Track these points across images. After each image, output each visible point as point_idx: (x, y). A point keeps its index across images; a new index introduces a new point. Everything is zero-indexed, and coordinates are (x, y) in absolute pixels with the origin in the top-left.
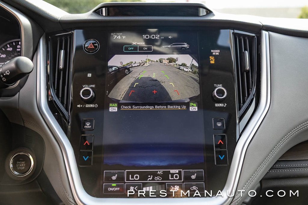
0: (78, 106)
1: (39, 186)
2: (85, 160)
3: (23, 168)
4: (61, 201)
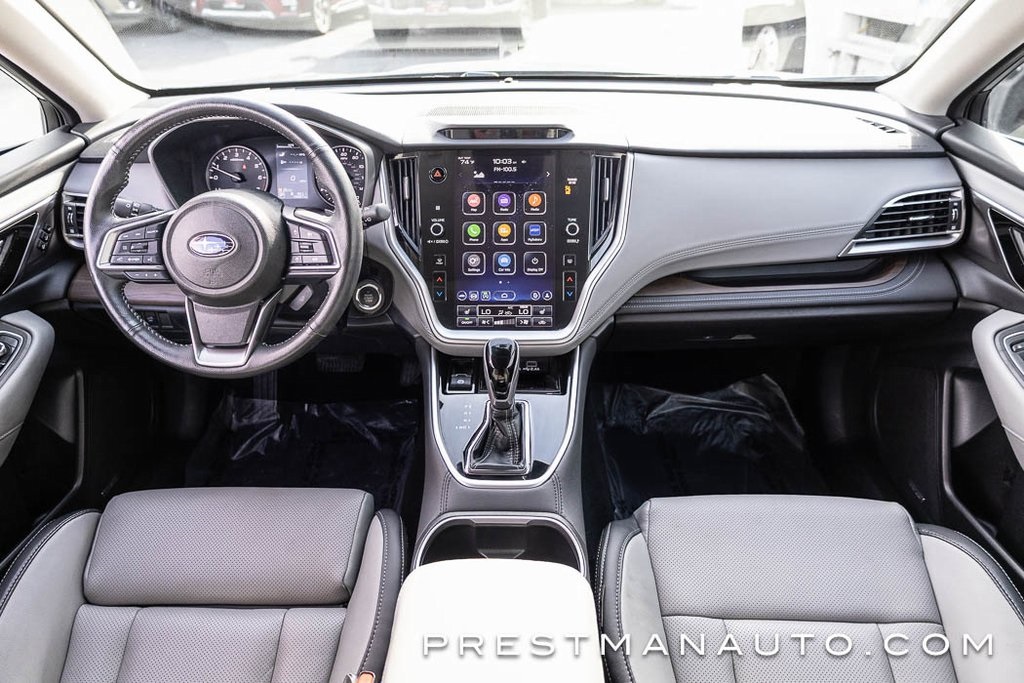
0: (428, 241)
1: (390, 318)
2: (439, 295)
3: (372, 300)
4: (417, 333)
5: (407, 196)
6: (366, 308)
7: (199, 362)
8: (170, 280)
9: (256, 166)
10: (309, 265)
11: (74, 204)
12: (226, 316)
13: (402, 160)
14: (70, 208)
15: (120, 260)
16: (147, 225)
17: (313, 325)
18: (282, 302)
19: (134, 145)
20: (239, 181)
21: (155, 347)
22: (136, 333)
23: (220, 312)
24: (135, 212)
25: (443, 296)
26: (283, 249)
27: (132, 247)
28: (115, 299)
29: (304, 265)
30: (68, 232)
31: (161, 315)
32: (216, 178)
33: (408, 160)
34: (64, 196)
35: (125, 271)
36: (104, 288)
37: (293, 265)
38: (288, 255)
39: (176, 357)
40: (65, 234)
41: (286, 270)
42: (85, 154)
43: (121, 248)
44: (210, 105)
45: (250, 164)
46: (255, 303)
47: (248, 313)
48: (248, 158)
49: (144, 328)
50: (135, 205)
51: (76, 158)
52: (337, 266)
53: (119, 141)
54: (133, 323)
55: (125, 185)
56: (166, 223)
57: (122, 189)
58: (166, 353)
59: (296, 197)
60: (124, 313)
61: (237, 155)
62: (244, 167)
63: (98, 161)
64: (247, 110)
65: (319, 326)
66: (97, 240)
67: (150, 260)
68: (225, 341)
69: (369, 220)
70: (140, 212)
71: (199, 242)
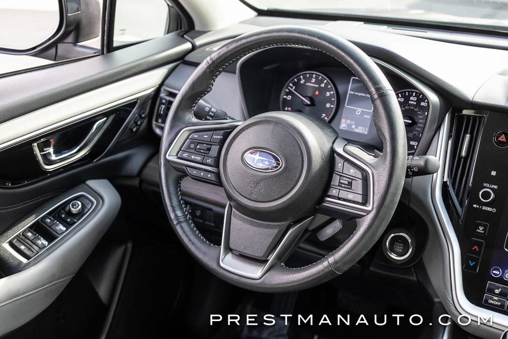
0: (474, 206)
1: (415, 274)
2: (471, 265)
3: (401, 250)
4: (438, 297)
5: (463, 154)
6: (394, 256)
7: (222, 264)
8: (219, 183)
9: (328, 94)
10: (344, 200)
11: (168, 98)
12: (255, 229)
13: (468, 116)
14: (164, 101)
15: (185, 155)
16: (216, 129)
17: (331, 260)
18: (311, 228)
19: (225, 59)
20: (308, 105)
21: (190, 240)
22: (179, 223)
23: (252, 224)
24: (210, 116)
25: (475, 267)
26: (325, 179)
27: (198, 147)
28: (172, 189)
29: (339, 199)
30: (157, 121)
31: (208, 211)
32: (289, 98)
33: (475, 118)
34: (162, 89)
35: (187, 166)
36: (166, 177)
37: (330, 196)
38: (328, 186)
39: (204, 254)
40: (154, 122)
41: (321, 200)
42: (188, 58)
43: (189, 145)
44: (297, 35)
45: (322, 91)
46: (285, 224)
47: (276, 231)
48: (323, 85)
49: (187, 221)
50: (212, 110)
51: (182, 60)
52: (369, 208)
53: (217, 51)
54: (179, 213)
55: (208, 92)
56: (231, 132)
57: (205, 95)
58: (197, 248)
59: (357, 130)
60: (175, 203)
61: (314, 80)
62: (317, 93)
63: (196, 65)
64: (327, 44)
65: (336, 262)
66: (173, 135)
67: (209, 161)
68: (249, 252)
69: (416, 170)
70: (216, 117)
71: (253, 156)
